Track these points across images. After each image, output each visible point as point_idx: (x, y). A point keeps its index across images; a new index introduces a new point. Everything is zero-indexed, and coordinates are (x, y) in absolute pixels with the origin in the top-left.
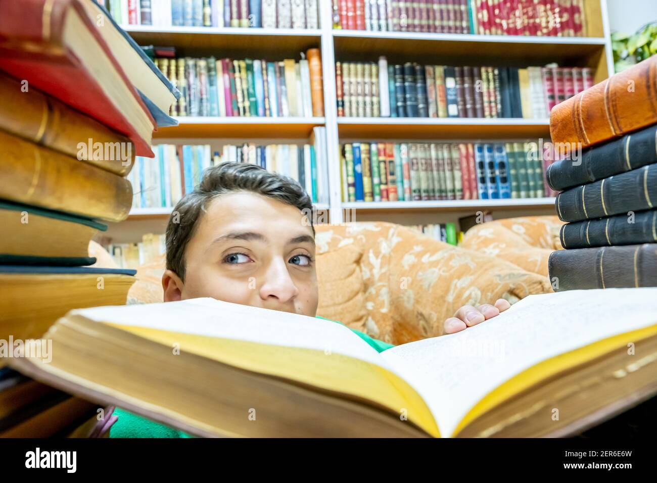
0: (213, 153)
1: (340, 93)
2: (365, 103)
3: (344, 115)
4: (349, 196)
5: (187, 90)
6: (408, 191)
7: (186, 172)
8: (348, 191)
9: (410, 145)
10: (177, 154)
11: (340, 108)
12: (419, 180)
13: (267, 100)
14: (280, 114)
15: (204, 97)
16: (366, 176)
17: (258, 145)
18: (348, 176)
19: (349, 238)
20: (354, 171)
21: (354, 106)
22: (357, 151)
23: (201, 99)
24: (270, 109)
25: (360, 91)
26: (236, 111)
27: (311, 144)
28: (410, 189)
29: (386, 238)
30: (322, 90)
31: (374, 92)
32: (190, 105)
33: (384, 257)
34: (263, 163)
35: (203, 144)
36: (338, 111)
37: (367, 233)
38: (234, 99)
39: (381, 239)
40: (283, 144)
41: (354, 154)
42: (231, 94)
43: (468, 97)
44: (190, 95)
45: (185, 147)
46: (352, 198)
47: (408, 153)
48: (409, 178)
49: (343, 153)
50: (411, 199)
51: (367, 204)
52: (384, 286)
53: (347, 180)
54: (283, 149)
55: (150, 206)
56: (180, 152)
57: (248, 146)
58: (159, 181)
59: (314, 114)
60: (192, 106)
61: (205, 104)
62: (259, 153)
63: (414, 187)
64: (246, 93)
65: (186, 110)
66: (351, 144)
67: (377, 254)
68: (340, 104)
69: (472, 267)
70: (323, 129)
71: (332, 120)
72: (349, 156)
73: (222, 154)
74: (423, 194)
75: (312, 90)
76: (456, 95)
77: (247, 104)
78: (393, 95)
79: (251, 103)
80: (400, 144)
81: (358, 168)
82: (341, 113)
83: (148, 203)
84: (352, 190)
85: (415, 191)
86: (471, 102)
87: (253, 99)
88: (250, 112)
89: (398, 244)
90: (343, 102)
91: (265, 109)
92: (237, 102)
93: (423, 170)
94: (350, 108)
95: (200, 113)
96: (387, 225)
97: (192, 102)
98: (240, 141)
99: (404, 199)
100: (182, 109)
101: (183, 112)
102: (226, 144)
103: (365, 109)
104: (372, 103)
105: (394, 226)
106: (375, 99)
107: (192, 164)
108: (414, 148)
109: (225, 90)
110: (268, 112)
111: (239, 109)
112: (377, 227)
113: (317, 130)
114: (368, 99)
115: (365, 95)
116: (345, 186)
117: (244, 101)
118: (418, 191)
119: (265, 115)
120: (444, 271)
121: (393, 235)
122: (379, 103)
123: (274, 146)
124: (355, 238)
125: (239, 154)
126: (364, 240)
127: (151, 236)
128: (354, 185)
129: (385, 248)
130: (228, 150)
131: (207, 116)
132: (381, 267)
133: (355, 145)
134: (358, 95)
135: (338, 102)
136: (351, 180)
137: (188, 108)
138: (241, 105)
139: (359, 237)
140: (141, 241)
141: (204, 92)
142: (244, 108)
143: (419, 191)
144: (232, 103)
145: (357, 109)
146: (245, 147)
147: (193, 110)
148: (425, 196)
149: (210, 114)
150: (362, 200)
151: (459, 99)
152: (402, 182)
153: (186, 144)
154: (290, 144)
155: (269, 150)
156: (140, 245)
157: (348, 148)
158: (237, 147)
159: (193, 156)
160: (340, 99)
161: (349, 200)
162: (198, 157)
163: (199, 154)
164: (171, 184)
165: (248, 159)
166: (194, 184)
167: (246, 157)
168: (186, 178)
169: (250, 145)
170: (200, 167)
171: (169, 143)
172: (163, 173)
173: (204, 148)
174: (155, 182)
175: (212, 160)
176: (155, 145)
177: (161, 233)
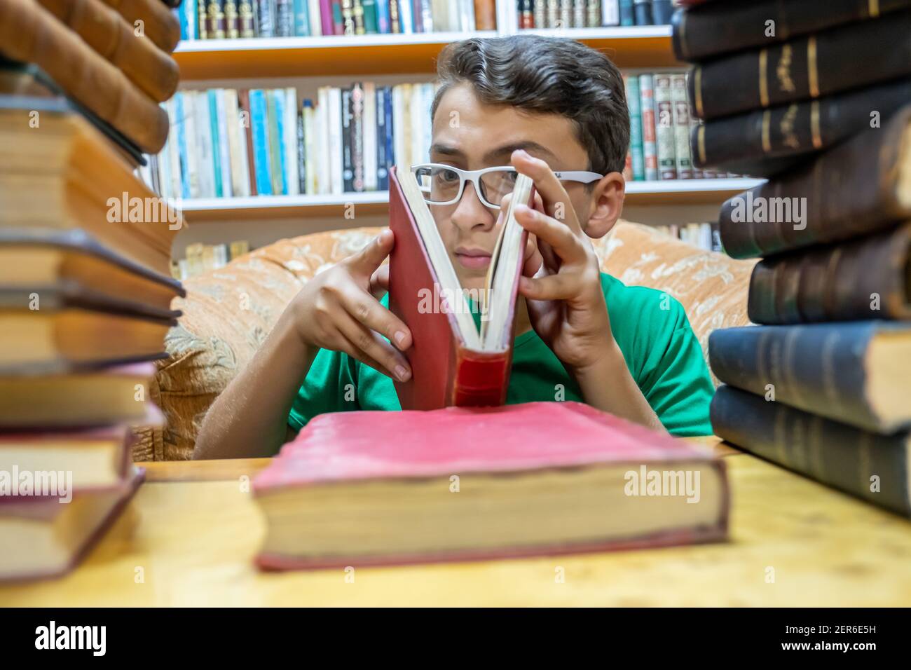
0: (301, 103)
2: (572, 1)
3: (533, 24)
6: (651, 163)
7: (255, 137)
9: (656, 77)
10: (240, 105)
11: (527, 13)
12: (672, 143)
13: (393, 4)
14: (418, 28)
17: (379, 86)
21: (552, 7)
23: (279, 6)
24: (399, 19)
26: (339, 26)
28: (656, 158)
32: (260, 19)
34: (388, 118)
35: (284, 87)
36: (522, 18)
38: (336, 3)
45: (252, 93)
47: (652, 93)
48: (654, 139)
50: (657, 177)
54: (424, 90)
55: (197, 197)
56: (244, 101)
57: (361, 87)
58: (210, 154)
59: (478, 24)
60: (264, 19)
61: (285, 14)
62: (381, 101)
63: (663, 155)
65: (252, 27)
68: (526, 5)
69: (726, 281)
73: (317, 103)
74: (680, 169)
77: (359, 11)
79: (366, 8)
80: (638, 76)
82: (527, 21)
83: (193, 191)
85: (664, 163)
87: (369, 2)
88: (364, 25)
91: (390, 20)
92: (342, 9)
93: (680, 124)
94: (545, 13)
95: (278, 32)
97: (264, 12)
98: (346, 81)
99: (643, 178)
100: (246, 24)
101: (248, 32)
102: (324, 85)
104: (586, 1)
107: (266, 122)
108: (663, 83)
110: (395, 25)
111: (344, 20)
117: (353, 6)
118: (669, 163)
119: (390, 30)
120: (679, 292)
122: (600, 1)
123: (407, 86)
125: (346, 102)
127: (199, 248)
130: (327, 95)
131: (290, 35)
135: (521, 2)
137: (257, 23)
138: (347, 14)
140: (184, 257)
142: (354, 19)
143: (673, 162)
144: (331, 11)
145: (558, 13)
146: (357, 91)
147: (265, 27)
148: (683, 172)
149: (295, 33)
152: (641, 146)
153: (254, 88)
155: (399, 95)
156: (182, 264)
158: (343, 91)
159: (267, 107)
162: (275, 111)
163: (277, 103)
164: (230, 158)
165: (362, 111)
166: (270, 158)
167: (357, 107)
168: (256, 149)
169: (366, 85)
170: (280, 127)
171: (226, 87)
172: (216, 139)
173: (286, 94)
174: (204, 156)
175: (300, 114)
176: (202, 90)
177: (216, 243)
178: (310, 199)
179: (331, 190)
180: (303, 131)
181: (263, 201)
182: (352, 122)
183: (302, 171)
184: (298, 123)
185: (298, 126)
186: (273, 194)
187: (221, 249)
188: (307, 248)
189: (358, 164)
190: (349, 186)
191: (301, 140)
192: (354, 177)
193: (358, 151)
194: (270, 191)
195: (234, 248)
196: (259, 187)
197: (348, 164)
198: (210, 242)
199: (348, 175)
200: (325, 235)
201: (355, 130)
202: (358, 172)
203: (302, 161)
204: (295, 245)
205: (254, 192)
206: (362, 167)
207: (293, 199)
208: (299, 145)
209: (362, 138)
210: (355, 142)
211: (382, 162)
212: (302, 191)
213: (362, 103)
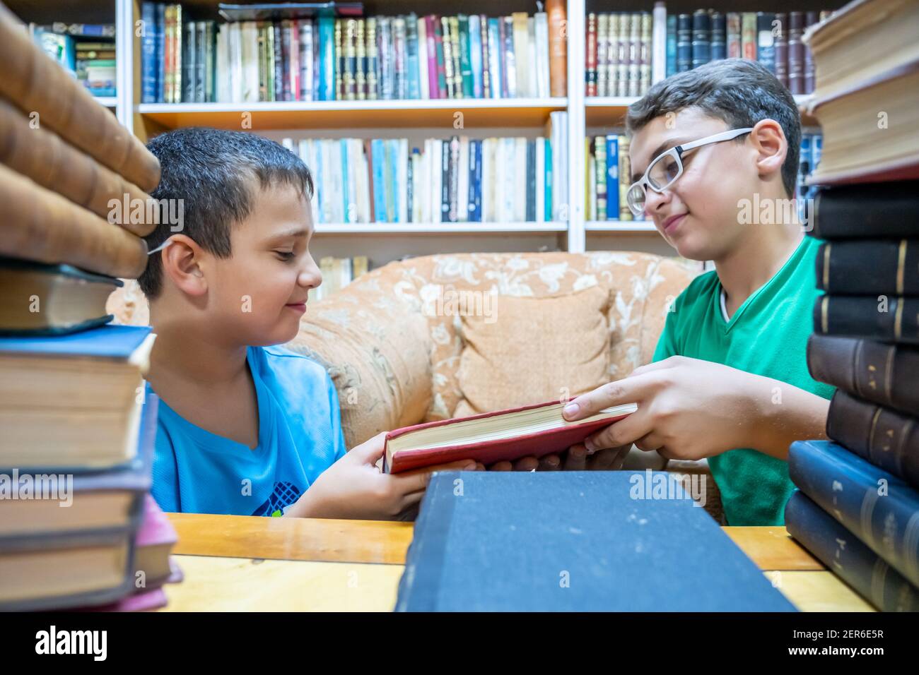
0: (411, 151)
1: (591, 60)
2: (629, 74)
3: (596, 94)
4: (598, 211)
5: (378, 63)
7: (375, 176)
8: (597, 204)
10: (365, 151)
11: (591, 84)
13: (486, 73)
14: (505, 94)
15: (401, 71)
16: (623, 183)
17: (472, 138)
18: (597, 182)
19: (589, 274)
20: (607, 175)
21: (612, 78)
22: (613, 146)
23: (397, 75)
24: (490, 86)
25: (621, 57)
26: (443, 91)
27: (546, 135)
29: (643, 276)
30: (566, 58)
31: (644, 57)
32: (382, 84)
33: (637, 302)
34: (478, 164)
35: (399, 137)
36: (587, 87)
37: (615, 268)
38: (441, 73)
39: (635, 277)
40: (506, 136)
41: (608, 150)
42: (436, 65)
43: (793, 61)
44: (382, 69)
45: (374, 142)
46: (602, 214)
49: (592, 149)
51: (622, 225)
52: (634, 343)
53: (596, 188)
54: (507, 143)
55: (330, 222)
56: (368, 149)
57: (458, 140)
58: (341, 188)
59: (552, 93)
60: (385, 84)
61: (401, 81)
62: (473, 150)
64: (457, 63)
65: (376, 91)
66: (605, 136)
67: (627, 299)
68: (591, 77)
70: (564, 114)
71: (578, 102)
72: (600, 153)
73: (423, 151)
75: (550, 58)
76: (773, 58)
77: (459, 80)
78: (672, 61)
79: (464, 77)
81: (613, 172)
82: (591, 90)
83: (327, 216)
84: (602, 203)
86: (797, 69)
87: (467, 73)
88: (462, 91)
89: (660, 285)
90: (596, 74)
91: (483, 87)
92: (446, 77)
94: (607, 83)
95: (395, 95)
96: (646, 257)
97: (385, 79)
98: (447, 134)
100: (372, 88)
101: (372, 95)
102: (429, 137)
103: (628, 84)
104: (640, 74)
105: (656, 258)
106: (644, 68)
107: (384, 165)
109: (429, 60)
110: (487, 91)
111: (447, 87)
112: (631, 259)
113: (555, 116)
114: (633, 68)
115: (630, 62)
116: (593, 196)
117: (454, 76)
119: (483, 96)
121: (652, 273)
122: (651, 73)
123: (494, 140)
124: (598, 276)
125: (446, 151)
126: (611, 279)
127: (330, 260)
128: (605, 196)
129: (639, 290)
130: (432, 145)
131: (404, 98)
132: (632, 317)
133: (611, 137)
134: (619, 62)
135: (587, 74)
136: (602, 189)
137: (379, 87)
138: (450, 82)
139: (603, 274)
141: (401, 66)
142: (454, 86)
144: (437, 80)
145: (617, 83)
146: (455, 142)
147: (386, 91)
149: (408, 96)
150: (615, 219)
151: (778, 64)
153: (376, 138)
154: (516, 136)
155: (487, 146)
157: (600, 142)
158: (444, 142)
159: (385, 154)
160: (591, 69)
161: (598, 219)
162: (391, 156)
163: (393, 150)
164: (355, 192)
165: (458, 159)
166: (386, 193)
167: (454, 155)
168: (376, 185)
169: (462, 138)
170: (394, 170)
171: (354, 137)
172: (345, 177)
173: (400, 144)
174: (336, 189)
175: (410, 159)
176: (336, 138)
177: (343, 257)
178: (415, 227)
179: (431, 220)
180: (412, 172)
181: (380, 227)
182: (450, 166)
183: (410, 203)
184: (409, 166)
185: (408, 169)
186: (387, 221)
187: (347, 262)
188: (413, 271)
189: (453, 199)
190: (446, 217)
191: (410, 179)
192: (450, 210)
193: (454, 189)
194: (385, 219)
195: (356, 262)
196: (377, 215)
197: (446, 199)
198: (338, 256)
199: (446, 208)
200: (427, 258)
201: (452, 173)
202: (453, 206)
203: (410, 196)
204: (404, 267)
205: (373, 219)
206: (457, 202)
207: (402, 226)
208: (408, 183)
209: (457, 179)
210: (452, 184)
211: (472, 199)
212: (410, 220)
213: (458, 152)
